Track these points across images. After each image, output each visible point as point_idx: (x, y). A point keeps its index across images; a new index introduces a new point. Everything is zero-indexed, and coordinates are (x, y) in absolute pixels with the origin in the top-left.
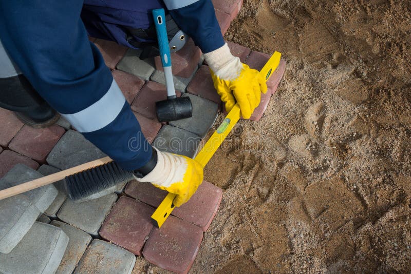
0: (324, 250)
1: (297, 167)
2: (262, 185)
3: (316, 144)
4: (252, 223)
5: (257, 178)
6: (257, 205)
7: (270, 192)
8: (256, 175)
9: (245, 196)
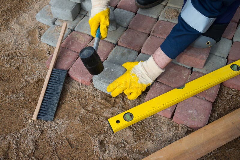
0: (44, 140)
1: (105, 130)
2: (94, 107)
3: (125, 147)
4: (70, 100)
5: (99, 104)
6: (81, 103)
7: (89, 111)
8: (101, 104)
9: (88, 97)
